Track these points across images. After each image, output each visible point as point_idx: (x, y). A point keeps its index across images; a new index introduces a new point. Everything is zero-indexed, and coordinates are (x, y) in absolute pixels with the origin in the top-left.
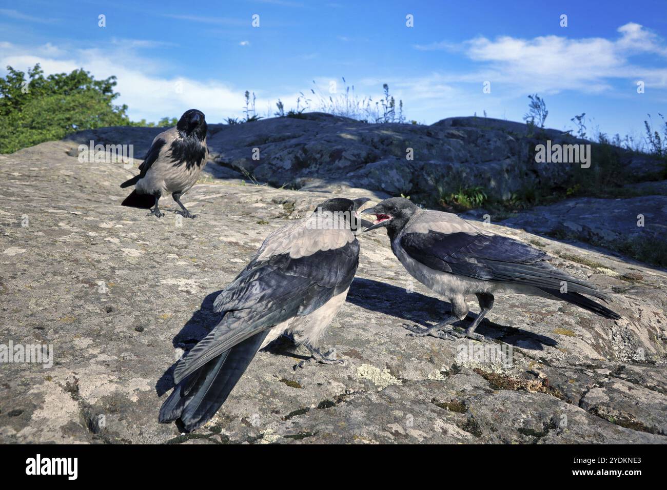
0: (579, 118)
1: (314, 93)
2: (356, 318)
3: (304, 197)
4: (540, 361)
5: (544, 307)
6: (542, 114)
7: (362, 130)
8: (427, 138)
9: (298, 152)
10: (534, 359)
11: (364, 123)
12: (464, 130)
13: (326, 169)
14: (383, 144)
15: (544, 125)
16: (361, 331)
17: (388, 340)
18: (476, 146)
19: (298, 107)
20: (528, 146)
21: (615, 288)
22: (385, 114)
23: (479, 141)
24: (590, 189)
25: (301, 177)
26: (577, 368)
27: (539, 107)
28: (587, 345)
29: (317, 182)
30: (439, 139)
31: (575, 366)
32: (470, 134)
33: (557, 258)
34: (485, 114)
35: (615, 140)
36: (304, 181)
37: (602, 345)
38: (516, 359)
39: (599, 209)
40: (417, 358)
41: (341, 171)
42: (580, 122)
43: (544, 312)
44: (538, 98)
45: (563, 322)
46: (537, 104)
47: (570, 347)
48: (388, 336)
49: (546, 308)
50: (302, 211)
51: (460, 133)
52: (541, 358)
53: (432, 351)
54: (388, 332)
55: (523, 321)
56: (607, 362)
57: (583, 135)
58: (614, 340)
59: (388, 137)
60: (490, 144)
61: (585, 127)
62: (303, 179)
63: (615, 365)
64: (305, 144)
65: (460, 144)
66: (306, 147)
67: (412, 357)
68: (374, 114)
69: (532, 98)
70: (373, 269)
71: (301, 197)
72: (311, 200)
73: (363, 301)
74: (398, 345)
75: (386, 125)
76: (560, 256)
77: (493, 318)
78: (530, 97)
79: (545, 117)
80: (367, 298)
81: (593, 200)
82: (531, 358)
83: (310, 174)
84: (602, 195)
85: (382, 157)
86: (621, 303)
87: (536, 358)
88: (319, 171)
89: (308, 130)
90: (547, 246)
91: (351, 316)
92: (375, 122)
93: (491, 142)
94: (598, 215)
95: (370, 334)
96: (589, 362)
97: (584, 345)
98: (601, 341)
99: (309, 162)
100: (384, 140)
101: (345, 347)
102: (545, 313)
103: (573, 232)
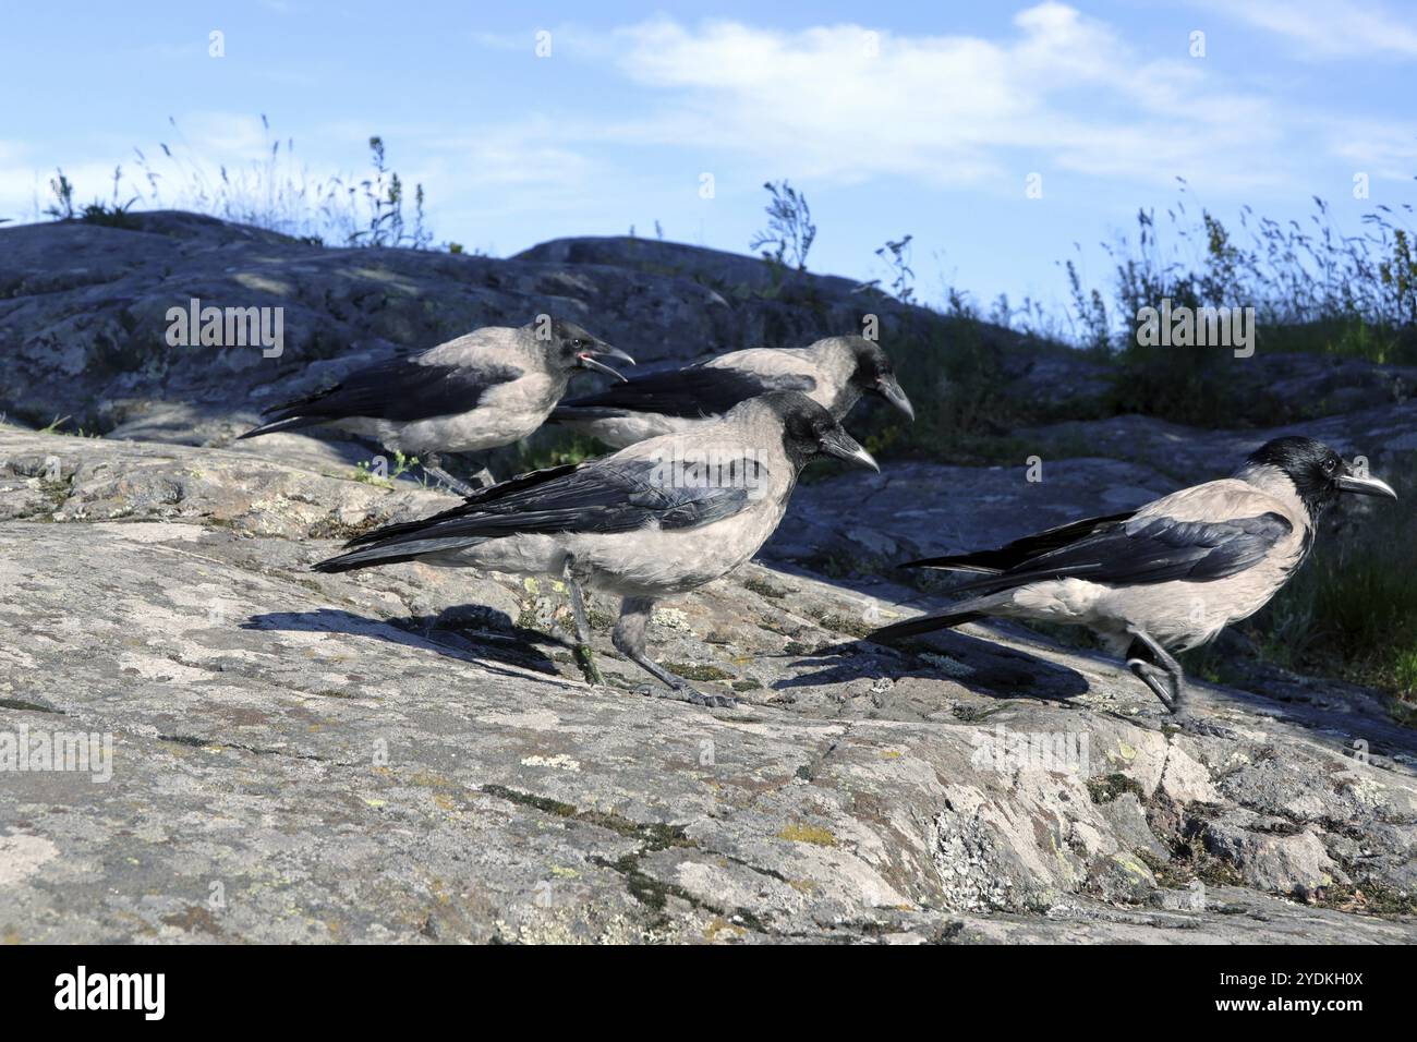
0: (895, 248)
1: (168, 153)
2: (215, 813)
3: (106, 454)
4: (737, 918)
5: (759, 766)
6: (800, 236)
7: (301, 264)
8: (487, 292)
9: (106, 324)
10: (720, 913)
11: (313, 245)
12: (590, 274)
13: (190, 375)
14: (359, 307)
15: (806, 263)
16: (227, 851)
17: (305, 876)
18: (622, 317)
19: (116, 193)
20: (763, 318)
21: (961, 709)
22: (374, 220)
23: (631, 305)
24: (924, 440)
25: (113, 398)
26: (835, 932)
27: (794, 215)
28: (868, 869)
29: (165, 414)
30: (518, 296)
31: (833, 928)
32: (605, 282)
33: (813, 629)
34: (659, 230)
35: (998, 309)
36: (124, 409)
37: (907, 867)
38: (673, 915)
39: (945, 494)
40: (386, 925)
41: (233, 382)
42: (900, 260)
43: (757, 779)
44: (791, 192)
45: (807, 806)
46: (786, 210)
47: (821, 875)
48: (306, 862)
49: (766, 769)
50: (95, 498)
51: (578, 281)
52: (740, 911)
53: (434, 903)
54: (309, 849)
55: (698, 808)
56: (918, 914)
57: (908, 292)
58: (944, 851)
59: (374, 288)
60: (661, 314)
61: (912, 274)
62: (122, 403)
63: (936, 922)
64: (130, 302)
65: (578, 311)
66: (131, 309)
67: (374, 920)
68: (344, 221)
69: (773, 189)
70: (283, 668)
71: (94, 456)
72: (123, 465)
73: (246, 761)
74: (333, 888)
75: (375, 255)
76: (823, 624)
77: (616, 800)
78: (768, 186)
79: (808, 241)
80: (256, 751)
81: (933, 470)
82: (711, 910)
83: (144, 390)
84: (956, 457)
85: (354, 345)
86: (966, 749)
87: (727, 912)
88: (170, 382)
89: (143, 263)
90: (789, 596)
91: (200, 806)
92: (348, 245)
93: (662, 308)
94: (941, 510)
95: (254, 859)
96: (871, 917)
97: (860, 868)
98: (905, 856)
99: (138, 355)
100: (362, 295)
101: (172, 901)
102: (761, 784)
103: (871, 556)
